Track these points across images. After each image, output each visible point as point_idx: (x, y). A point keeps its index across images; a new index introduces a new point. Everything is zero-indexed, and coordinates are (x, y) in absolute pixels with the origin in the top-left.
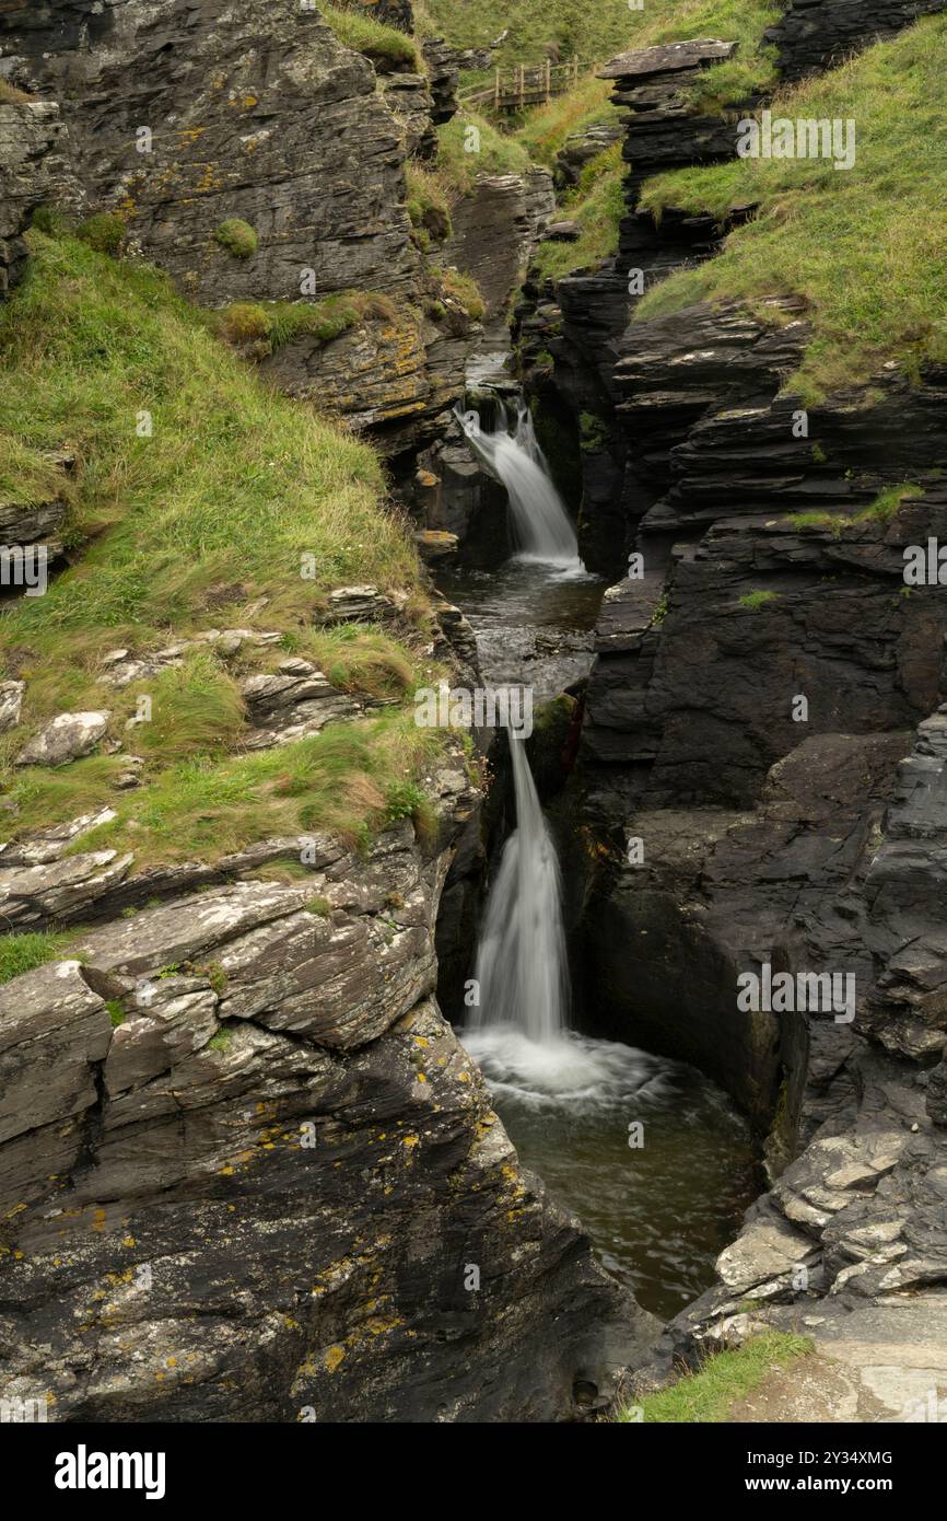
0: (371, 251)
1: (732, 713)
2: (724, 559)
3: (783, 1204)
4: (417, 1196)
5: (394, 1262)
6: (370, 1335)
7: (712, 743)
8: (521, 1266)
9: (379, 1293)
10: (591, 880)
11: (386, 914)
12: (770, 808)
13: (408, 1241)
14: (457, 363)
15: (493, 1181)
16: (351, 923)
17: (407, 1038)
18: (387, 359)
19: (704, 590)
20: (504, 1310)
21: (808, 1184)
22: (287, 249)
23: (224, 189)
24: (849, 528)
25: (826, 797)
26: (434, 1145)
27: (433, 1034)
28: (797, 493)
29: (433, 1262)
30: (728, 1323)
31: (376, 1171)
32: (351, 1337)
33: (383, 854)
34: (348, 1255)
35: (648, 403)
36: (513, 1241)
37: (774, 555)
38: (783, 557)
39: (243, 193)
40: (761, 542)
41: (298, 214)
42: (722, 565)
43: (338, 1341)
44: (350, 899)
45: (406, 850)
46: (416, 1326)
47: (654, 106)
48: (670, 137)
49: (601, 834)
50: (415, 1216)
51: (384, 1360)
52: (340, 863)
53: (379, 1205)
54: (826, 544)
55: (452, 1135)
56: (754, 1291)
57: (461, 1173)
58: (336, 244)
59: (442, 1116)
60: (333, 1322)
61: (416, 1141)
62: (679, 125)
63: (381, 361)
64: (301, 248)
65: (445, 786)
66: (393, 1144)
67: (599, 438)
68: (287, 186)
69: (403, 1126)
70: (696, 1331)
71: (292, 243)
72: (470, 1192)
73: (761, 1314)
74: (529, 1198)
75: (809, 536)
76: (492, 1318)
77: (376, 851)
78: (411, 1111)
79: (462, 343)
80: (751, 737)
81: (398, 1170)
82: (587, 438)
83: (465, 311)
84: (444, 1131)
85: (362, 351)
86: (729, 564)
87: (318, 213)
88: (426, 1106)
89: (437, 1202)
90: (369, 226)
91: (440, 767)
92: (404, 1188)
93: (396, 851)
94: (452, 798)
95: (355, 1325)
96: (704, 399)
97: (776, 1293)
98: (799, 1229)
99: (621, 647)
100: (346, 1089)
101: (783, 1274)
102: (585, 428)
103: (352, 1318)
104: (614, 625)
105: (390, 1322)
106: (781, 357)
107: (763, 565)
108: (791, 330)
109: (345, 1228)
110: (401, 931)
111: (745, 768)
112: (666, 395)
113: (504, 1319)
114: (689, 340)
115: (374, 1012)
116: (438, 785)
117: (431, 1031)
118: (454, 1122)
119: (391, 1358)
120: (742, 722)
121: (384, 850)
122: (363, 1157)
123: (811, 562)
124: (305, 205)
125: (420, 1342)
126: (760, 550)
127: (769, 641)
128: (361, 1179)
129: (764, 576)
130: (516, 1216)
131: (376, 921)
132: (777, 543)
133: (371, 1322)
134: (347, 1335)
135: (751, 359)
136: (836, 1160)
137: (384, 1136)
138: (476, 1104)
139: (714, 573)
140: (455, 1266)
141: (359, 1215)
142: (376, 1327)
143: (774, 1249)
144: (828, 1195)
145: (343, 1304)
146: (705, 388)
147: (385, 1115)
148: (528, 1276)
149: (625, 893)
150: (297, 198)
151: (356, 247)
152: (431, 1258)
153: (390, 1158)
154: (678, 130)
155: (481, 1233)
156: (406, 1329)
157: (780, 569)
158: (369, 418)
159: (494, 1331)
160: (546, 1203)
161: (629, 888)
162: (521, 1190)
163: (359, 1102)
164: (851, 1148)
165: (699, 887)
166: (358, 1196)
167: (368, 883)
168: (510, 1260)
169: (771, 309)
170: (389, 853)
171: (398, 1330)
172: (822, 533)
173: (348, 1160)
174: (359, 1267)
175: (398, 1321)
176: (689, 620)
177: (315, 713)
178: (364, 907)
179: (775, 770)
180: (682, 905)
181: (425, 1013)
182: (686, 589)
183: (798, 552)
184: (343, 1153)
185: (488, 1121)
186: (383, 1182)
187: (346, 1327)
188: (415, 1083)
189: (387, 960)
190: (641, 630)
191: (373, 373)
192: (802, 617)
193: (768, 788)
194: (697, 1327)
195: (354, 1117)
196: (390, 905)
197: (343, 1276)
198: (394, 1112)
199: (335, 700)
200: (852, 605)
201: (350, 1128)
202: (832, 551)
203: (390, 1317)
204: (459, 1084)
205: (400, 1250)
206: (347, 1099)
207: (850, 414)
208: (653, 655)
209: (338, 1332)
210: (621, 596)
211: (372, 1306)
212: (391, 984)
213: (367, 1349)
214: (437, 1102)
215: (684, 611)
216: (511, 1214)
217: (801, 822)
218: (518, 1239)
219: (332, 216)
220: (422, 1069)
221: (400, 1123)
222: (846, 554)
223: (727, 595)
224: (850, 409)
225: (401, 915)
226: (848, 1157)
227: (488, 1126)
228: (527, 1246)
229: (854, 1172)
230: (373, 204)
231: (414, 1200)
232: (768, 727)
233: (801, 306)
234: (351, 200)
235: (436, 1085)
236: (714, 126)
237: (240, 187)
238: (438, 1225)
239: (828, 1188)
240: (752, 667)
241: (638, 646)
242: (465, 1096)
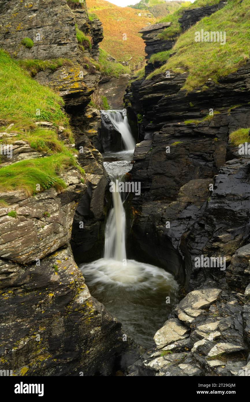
0: (66, 48)
1: (170, 175)
2: (166, 133)
3: (178, 314)
4: (54, 314)
5: (47, 336)
6: (39, 361)
7: (165, 183)
8: (94, 335)
9: (41, 347)
10: (133, 220)
11: (43, 219)
12: (180, 199)
13: (52, 329)
14: (93, 81)
15: (84, 308)
16: (27, 220)
17: (53, 261)
18: (71, 77)
19: (162, 142)
20: (89, 350)
21: (186, 307)
22: (42, 46)
23: (24, 30)
24: (200, 123)
25: (196, 195)
26: (60, 296)
27: (64, 259)
28: (186, 115)
29: (62, 336)
30: (156, 360)
31: (38, 305)
32: (32, 363)
33: (43, 199)
34: (28, 335)
35: (147, 97)
36: (90, 327)
37: (180, 132)
38: (182, 132)
39: (29, 31)
40: (177, 129)
41: (45, 37)
42: (166, 135)
43: (26, 365)
44: (27, 212)
45: (52, 198)
46: (57, 357)
47: (152, 38)
48: (156, 45)
49: (136, 209)
50: (54, 320)
51: (44, 370)
52: (25, 201)
53: (39, 317)
54: (194, 128)
55: (66, 293)
56: (166, 347)
57: (71, 305)
58: (56, 45)
59: (62, 286)
60: (24, 358)
61: (53, 295)
62: (158, 42)
63: (70, 77)
64: (46, 46)
65: (71, 181)
66: (44, 296)
67: (142, 120)
68: (41, 29)
69: (48, 290)
70: (145, 363)
71: (43, 44)
72: (74, 311)
73: (167, 357)
74: (96, 312)
75: (189, 126)
76: (85, 353)
77: (40, 198)
78: (51, 285)
79: (94, 76)
80: (175, 181)
81: (47, 305)
82: (139, 120)
83: (95, 67)
84: (63, 291)
85: (64, 74)
86: (168, 135)
87: (51, 37)
88: (57, 283)
89: (61, 316)
90: (65, 41)
91: (69, 175)
92: (49, 311)
93: (48, 199)
94: (74, 185)
95: (33, 358)
96: (161, 95)
97: (174, 348)
98: (183, 324)
99: (141, 158)
100: (24, 277)
101: (177, 341)
102: (139, 118)
103: (31, 356)
104: (138, 153)
105: (47, 356)
106: (181, 81)
107: (177, 134)
108: (183, 74)
109: (26, 325)
110: (48, 224)
111: (174, 189)
112: (152, 95)
113: (89, 353)
114: (158, 80)
115: (36, 251)
116: (68, 181)
117: (64, 258)
118: (67, 288)
119: (47, 369)
120: (173, 177)
121: (44, 198)
122: (34, 301)
123: (190, 133)
124: (47, 34)
125: (57, 363)
126: (176, 130)
127: (180, 155)
128: (32, 308)
129: (178, 138)
130: (91, 319)
131: (39, 221)
132: (180, 128)
133: (39, 357)
134: (30, 362)
135: (174, 83)
136: (196, 298)
137: (41, 293)
138: (76, 282)
139: (164, 137)
140: (70, 336)
141: (32, 321)
142: (41, 358)
143: (174, 331)
144: (193, 311)
145: (26, 352)
146: (162, 92)
147: (40, 286)
148: (97, 338)
149: (142, 223)
150: (45, 32)
151: (62, 46)
152: (61, 334)
153: (43, 301)
154: (158, 43)
155: (78, 325)
156: (53, 359)
157: (183, 136)
158: (66, 93)
159: (85, 357)
160: (104, 313)
161: (143, 222)
162: (93, 310)
163: (30, 282)
164: (201, 294)
165: (162, 221)
166: (31, 314)
167: (37, 208)
168: (90, 333)
169: (178, 70)
170: (46, 199)
171: (49, 359)
172: (193, 125)
173: (27, 302)
174: (31, 339)
175: (49, 356)
176: (158, 150)
177: (26, 157)
178: (33, 215)
179: (181, 189)
180: (157, 226)
181: (63, 253)
182: (157, 142)
183: (187, 131)
184: (25, 300)
185: (83, 287)
186: (41, 309)
187: (28, 360)
188: (52, 275)
189: (42, 234)
190: (146, 154)
191: (67, 81)
192: (188, 148)
193: (180, 194)
194: (146, 361)
195: (28, 287)
196: (45, 216)
197: (24, 343)
198: (44, 285)
199: (33, 153)
200: (201, 144)
201: (27, 291)
202: (195, 130)
203: (46, 355)
204: (71, 275)
205: (49, 332)
206: (25, 281)
207: (199, 93)
208: (149, 160)
209: (25, 362)
210: (140, 145)
211: (39, 352)
212: (43, 242)
213: (38, 367)
214: (61, 282)
215: (156, 148)
216: (89, 318)
217: (189, 202)
218: (92, 326)
219: (55, 37)
220: (57, 271)
221: (47, 289)
222: (200, 130)
223: (168, 143)
224: (199, 91)
225: (48, 219)
226: (200, 297)
227: (82, 289)
228: (96, 329)
229: (202, 303)
230: (66, 34)
231: (53, 315)
232: (180, 178)
233: (187, 68)
234: (60, 33)
235: (61, 276)
236: (167, 42)
237: (29, 29)
238: (63, 323)
239: (193, 309)
240: (175, 162)
241: (145, 158)
242: (72, 279)
